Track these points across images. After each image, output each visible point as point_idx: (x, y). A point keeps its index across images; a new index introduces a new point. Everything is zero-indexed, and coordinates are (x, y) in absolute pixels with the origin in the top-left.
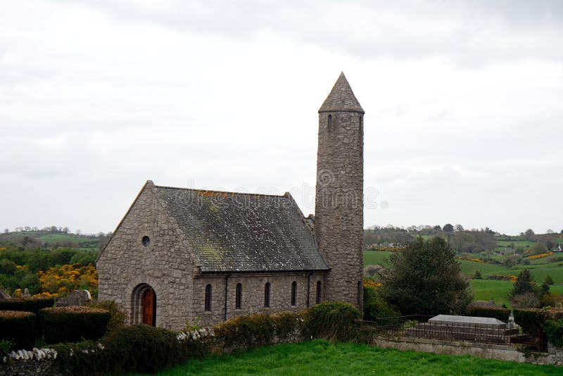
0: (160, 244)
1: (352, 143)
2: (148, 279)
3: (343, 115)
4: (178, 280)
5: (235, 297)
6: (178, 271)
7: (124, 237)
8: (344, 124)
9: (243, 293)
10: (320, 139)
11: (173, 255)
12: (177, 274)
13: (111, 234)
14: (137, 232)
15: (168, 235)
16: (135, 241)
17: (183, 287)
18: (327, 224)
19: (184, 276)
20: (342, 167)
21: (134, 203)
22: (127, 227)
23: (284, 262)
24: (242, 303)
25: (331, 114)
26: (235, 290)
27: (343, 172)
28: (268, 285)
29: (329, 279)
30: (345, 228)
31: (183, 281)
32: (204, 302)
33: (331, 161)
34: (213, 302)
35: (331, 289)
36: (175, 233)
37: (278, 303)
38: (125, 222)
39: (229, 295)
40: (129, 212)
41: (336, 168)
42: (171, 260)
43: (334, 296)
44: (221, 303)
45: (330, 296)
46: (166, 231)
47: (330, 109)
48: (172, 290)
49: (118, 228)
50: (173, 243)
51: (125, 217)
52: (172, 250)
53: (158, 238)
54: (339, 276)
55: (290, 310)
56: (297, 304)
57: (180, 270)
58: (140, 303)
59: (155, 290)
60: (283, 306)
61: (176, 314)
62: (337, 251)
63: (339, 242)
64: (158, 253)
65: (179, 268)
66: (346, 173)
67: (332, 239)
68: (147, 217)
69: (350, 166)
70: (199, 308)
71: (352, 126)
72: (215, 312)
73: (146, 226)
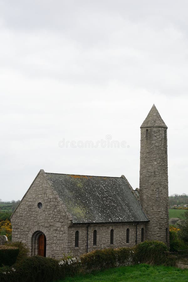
0: (48, 207)
1: (161, 145)
2: (41, 228)
3: (155, 129)
4: (59, 229)
5: (93, 238)
6: (59, 223)
7: (27, 203)
8: (156, 135)
9: (98, 236)
10: (141, 143)
11: (56, 213)
12: (59, 225)
13: (19, 201)
14: (34, 200)
15: (53, 201)
16: (33, 205)
17: (62, 233)
18: (147, 194)
19: (63, 226)
20: (155, 160)
21: (33, 183)
22: (29, 197)
23: (122, 217)
24: (97, 242)
25: (148, 129)
26: (93, 234)
27: (156, 163)
28: (112, 231)
29: (149, 227)
30: (157, 196)
31: (62, 229)
32: (74, 242)
33: (148, 156)
34: (80, 242)
35: (150, 233)
36: (57, 201)
37: (118, 242)
38: (27, 194)
39: (89, 237)
40: (30, 188)
41: (151, 160)
42: (54, 216)
43: (151, 237)
44: (85, 242)
45: (149, 237)
46: (52, 199)
47: (148, 126)
48: (55, 235)
49: (23, 198)
50: (56, 207)
51: (27, 192)
52: (55, 211)
53: (47, 204)
54: (154, 225)
55: (125, 246)
56: (130, 242)
58: (37, 243)
59: (45, 235)
60: (121, 244)
61: (58, 249)
62: (153, 210)
63: (154, 204)
64: (47, 212)
65: (60, 221)
66: (157, 163)
67: (150, 203)
68: (40, 191)
69: (160, 159)
70: (71, 245)
71: (161, 136)
72: (81, 247)
73: (40, 196)
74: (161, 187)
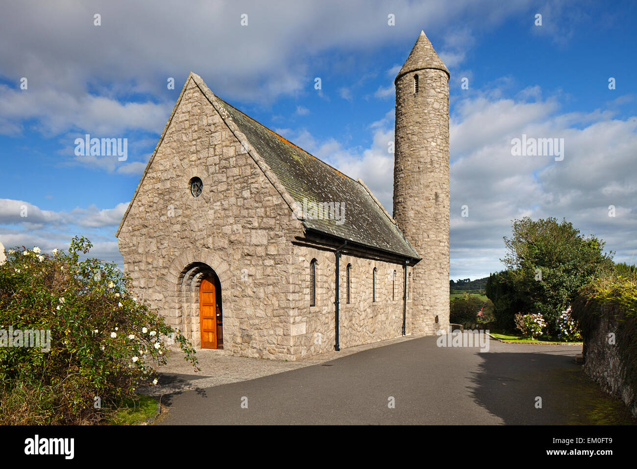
0: (222, 187)
1: (443, 108)
3: (432, 73)
4: (260, 249)
6: (259, 231)
11: (249, 202)
12: (259, 237)
15: (236, 166)
17: (271, 262)
18: (415, 207)
19: (272, 240)
26: (345, 274)
31: (272, 250)
34: (320, 291)
37: (384, 297)
39: (340, 280)
42: (245, 213)
46: (233, 161)
47: (416, 67)
50: (245, 182)
52: (246, 194)
53: (217, 177)
56: (397, 299)
57: (265, 229)
59: (218, 272)
60: (387, 301)
61: (260, 313)
63: (431, 227)
64: (219, 203)
65: (263, 225)
66: (437, 145)
67: (422, 224)
68: (194, 143)
69: (441, 137)
70: (302, 299)
71: (442, 89)
72: (324, 308)
73: (193, 159)
74: (442, 193)
